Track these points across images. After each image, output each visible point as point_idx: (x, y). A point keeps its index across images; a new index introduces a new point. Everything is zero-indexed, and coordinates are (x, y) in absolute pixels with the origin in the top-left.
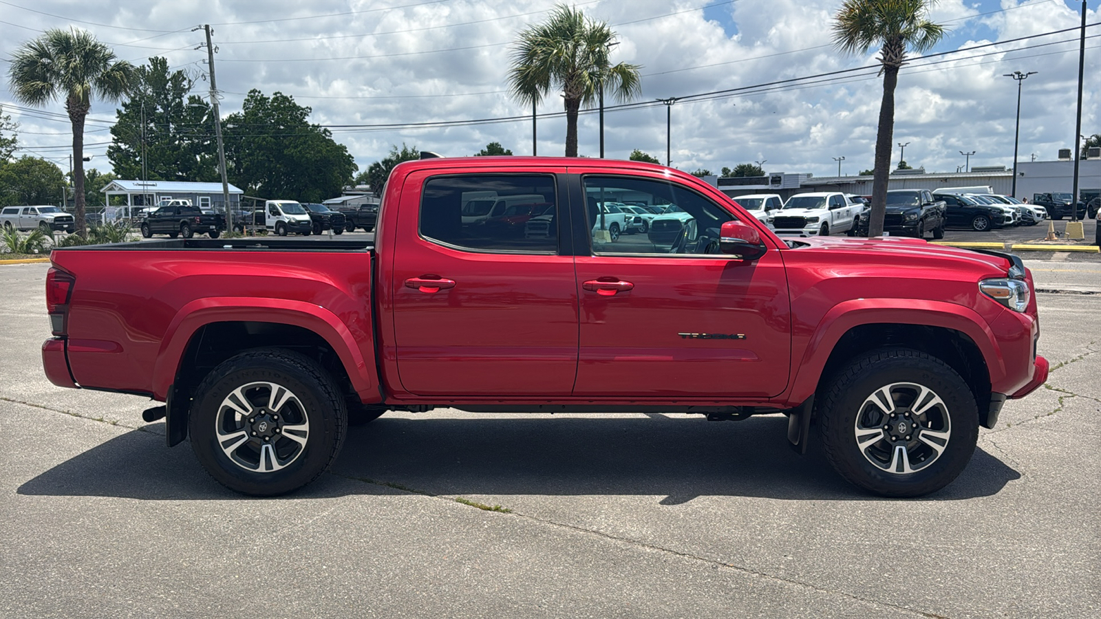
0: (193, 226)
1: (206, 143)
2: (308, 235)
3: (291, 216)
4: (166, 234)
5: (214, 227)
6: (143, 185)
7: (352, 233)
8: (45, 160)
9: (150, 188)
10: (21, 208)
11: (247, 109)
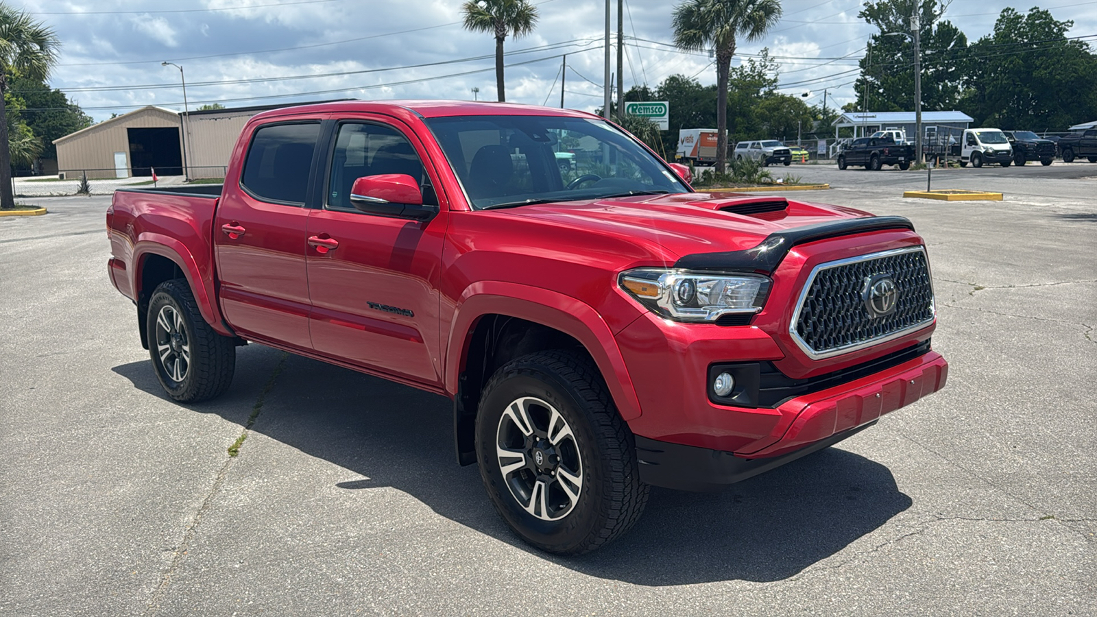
0: (881, 157)
1: (950, 70)
2: (1007, 166)
3: (989, 146)
4: (861, 166)
5: (903, 159)
6: (863, 117)
7: (1070, 164)
8: (794, 96)
9: (869, 119)
10: (750, 143)
11: (999, 29)
